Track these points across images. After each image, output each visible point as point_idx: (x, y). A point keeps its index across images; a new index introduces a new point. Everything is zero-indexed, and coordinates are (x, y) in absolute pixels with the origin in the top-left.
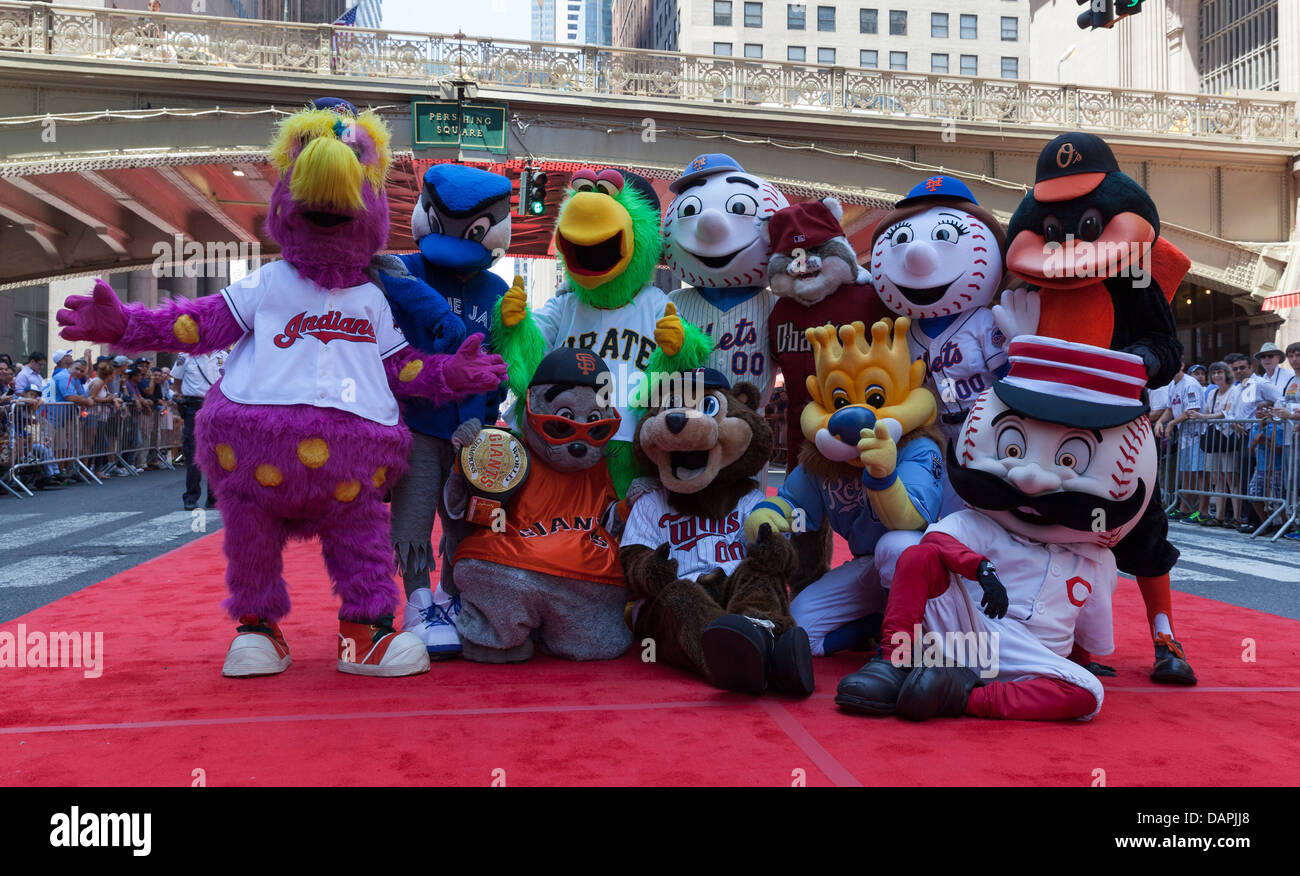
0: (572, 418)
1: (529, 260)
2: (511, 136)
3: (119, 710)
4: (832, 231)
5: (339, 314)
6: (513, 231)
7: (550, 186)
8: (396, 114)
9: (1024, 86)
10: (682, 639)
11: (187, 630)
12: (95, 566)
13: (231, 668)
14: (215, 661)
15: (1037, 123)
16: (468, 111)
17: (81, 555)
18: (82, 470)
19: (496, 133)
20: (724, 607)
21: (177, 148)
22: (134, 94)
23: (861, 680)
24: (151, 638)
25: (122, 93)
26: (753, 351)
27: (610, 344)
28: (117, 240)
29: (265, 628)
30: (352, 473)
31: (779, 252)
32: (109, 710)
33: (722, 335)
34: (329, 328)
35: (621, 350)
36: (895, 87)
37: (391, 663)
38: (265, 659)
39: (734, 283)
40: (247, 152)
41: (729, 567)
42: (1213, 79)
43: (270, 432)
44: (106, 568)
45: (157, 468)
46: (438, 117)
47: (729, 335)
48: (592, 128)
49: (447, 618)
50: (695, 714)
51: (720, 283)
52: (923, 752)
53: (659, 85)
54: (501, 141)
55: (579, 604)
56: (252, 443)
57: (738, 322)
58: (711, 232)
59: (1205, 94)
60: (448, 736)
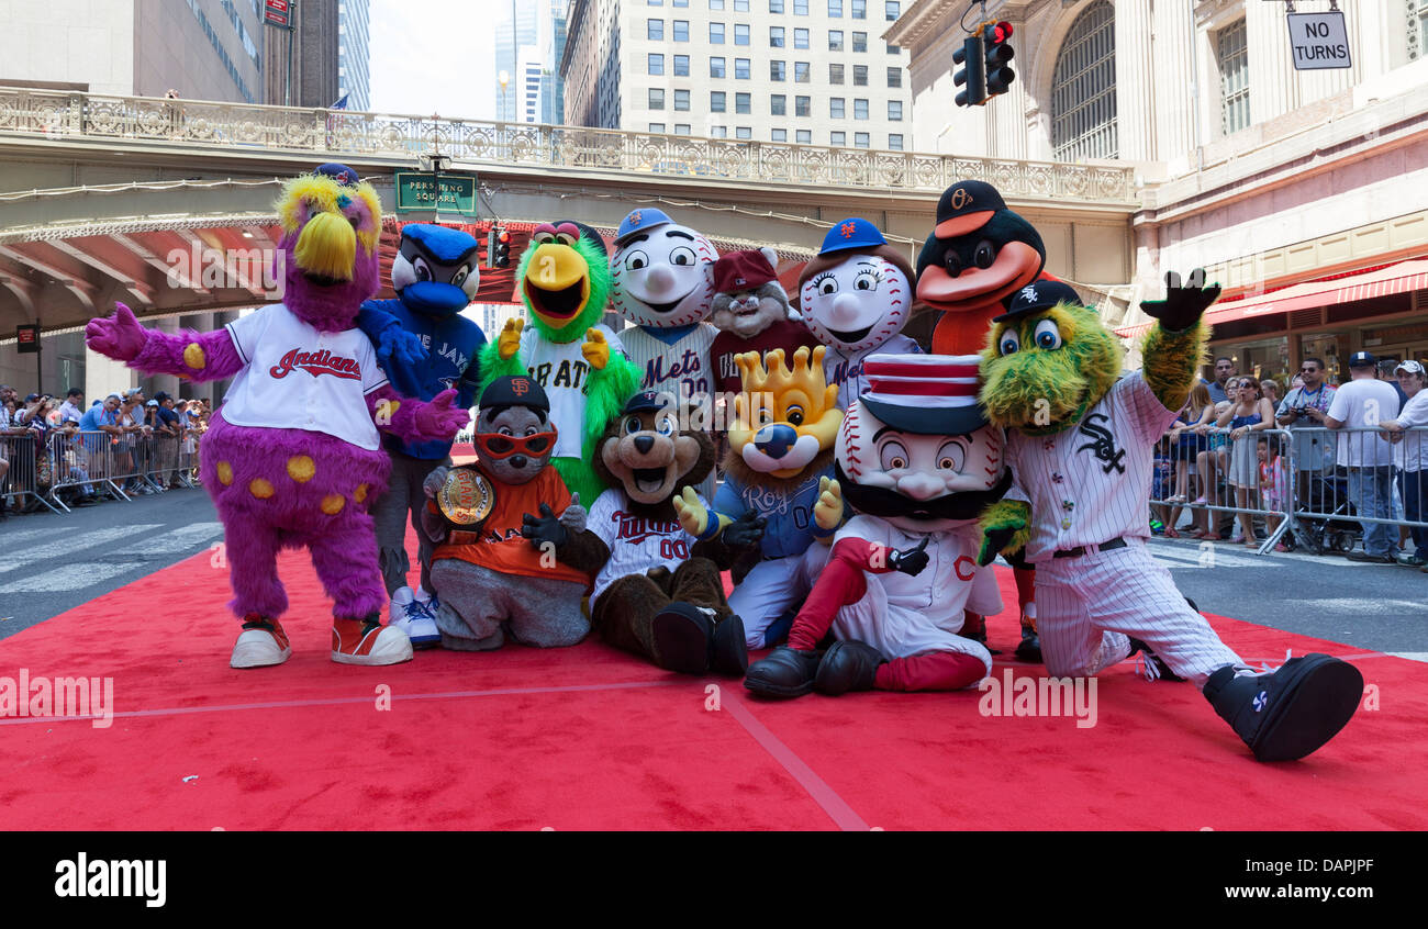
0: (511, 434)
1: (497, 306)
2: (480, 202)
3: (136, 699)
4: (768, 276)
5: (328, 353)
6: (481, 282)
7: (514, 244)
8: (382, 183)
9: (909, 157)
10: (634, 626)
11: (201, 627)
12: (121, 571)
13: (237, 661)
14: (224, 654)
15: (921, 187)
16: (443, 181)
17: (110, 562)
18: (114, 490)
19: (467, 199)
20: (671, 598)
21: (194, 214)
22: (158, 168)
23: (767, 666)
24: (170, 634)
25: (147, 168)
26: (699, 378)
27: (564, 374)
28: (144, 293)
29: (268, 624)
30: (337, 487)
31: (722, 291)
32: (129, 699)
33: (671, 365)
34: (318, 364)
35: (573, 380)
36: (802, 158)
37: (378, 654)
38: (266, 651)
39: (678, 323)
40: (255, 217)
41: (673, 565)
42: (1064, 151)
43: (263, 450)
44: (130, 573)
45: (179, 487)
46: (418, 186)
47: (677, 365)
48: (549, 194)
49: (427, 612)
50: (645, 693)
51: (666, 324)
52: (844, 724)
53: (605, 158)
54: (472, 205)
55: (540, 598)
56: (246, 460)
57: (684, 353)
58: (659, 282)
59: (1058, 162)
60: (429, 717)
